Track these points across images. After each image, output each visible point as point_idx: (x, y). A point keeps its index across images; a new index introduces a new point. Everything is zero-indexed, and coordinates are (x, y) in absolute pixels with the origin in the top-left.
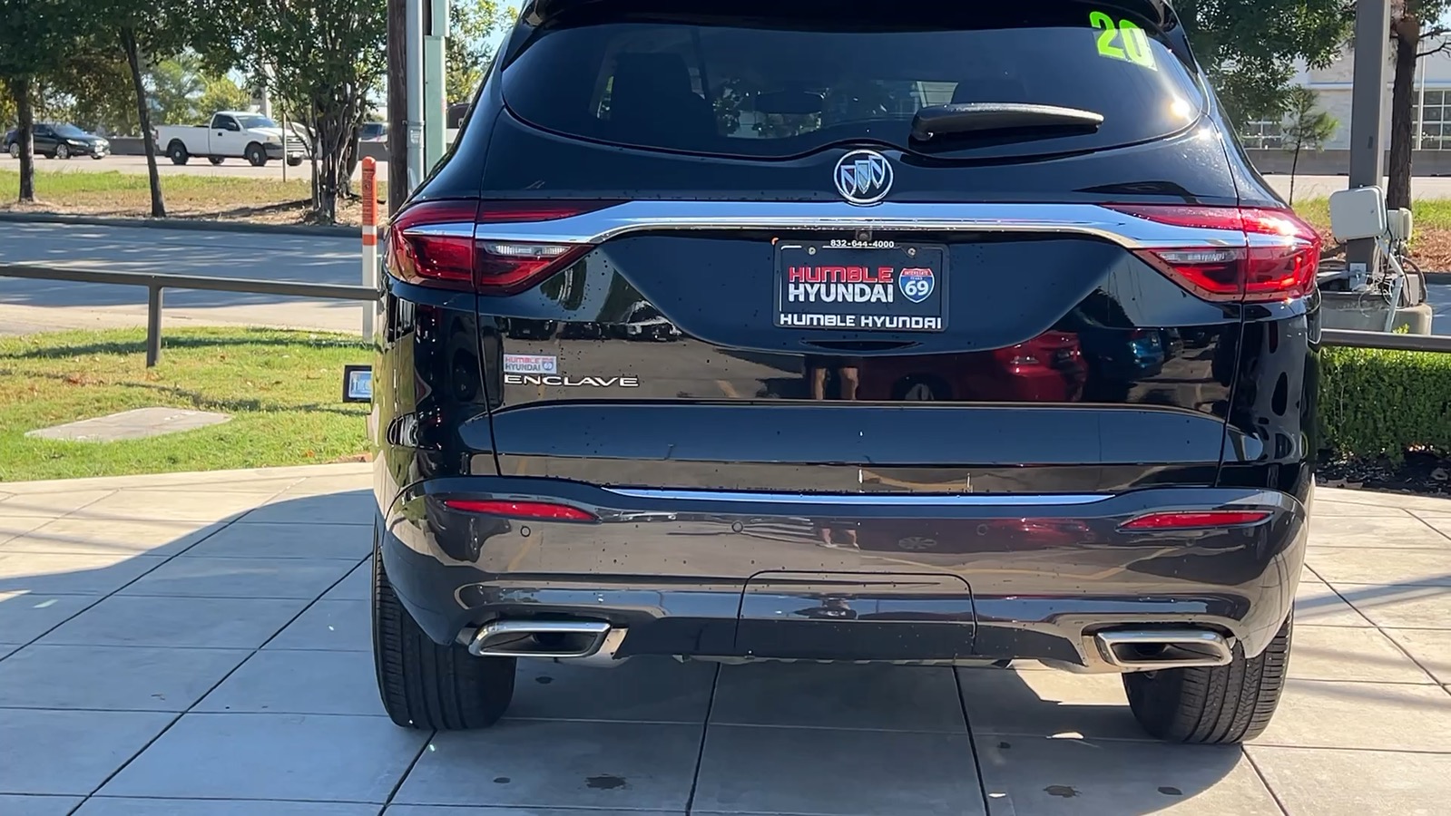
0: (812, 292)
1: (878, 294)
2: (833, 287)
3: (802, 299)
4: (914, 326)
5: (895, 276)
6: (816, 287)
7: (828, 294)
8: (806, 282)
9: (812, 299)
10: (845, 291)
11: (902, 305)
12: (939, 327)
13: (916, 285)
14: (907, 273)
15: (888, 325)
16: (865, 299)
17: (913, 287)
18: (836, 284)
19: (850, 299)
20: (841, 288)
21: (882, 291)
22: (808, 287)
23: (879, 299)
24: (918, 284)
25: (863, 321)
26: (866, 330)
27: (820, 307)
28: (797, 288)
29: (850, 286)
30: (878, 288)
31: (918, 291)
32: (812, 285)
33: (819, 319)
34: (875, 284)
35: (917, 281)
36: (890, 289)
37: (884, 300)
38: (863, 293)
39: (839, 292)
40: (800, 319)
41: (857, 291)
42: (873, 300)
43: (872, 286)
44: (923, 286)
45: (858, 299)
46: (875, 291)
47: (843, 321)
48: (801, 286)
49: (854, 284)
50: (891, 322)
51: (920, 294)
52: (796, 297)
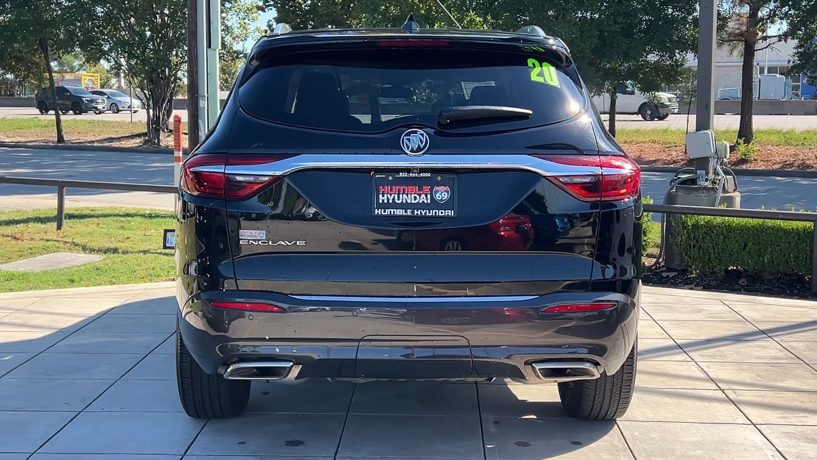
0: (391, 198)
1: (423, 199)
2: (401, 196)
3: (386, 201)
4: (440, 214)
5: (431, 190)
6: (393, 195)
7: (399, 200)
8: (388, 193)
9: (391, 201)
10: (407, 198)
11: (434, 204)
12: (453, 215)
13: (441, 194)
14: (437, 189)
15: (428, 214)
16: (417, 201)
17: (440, 196)
18: (402, 194)
19: (409, 202)
20: (405, 196)
21: (425, 197)
22: (389, 196)
23: (423, 202)
24: (442, 194)
25: (416, 212)
26: (417, 217)
27: (395, 206)
28: (383, 196)
29: (409, 195)
30: (423, 196)
31: (442, 197)
32: (391, 195)
33: (394, 212)
34: (421, 194)
35: (442, 193)
36: (429, 196)
37: (426, 202)
38: (415, 198)
39: (404, 198)
40: (385, 212)
41: (413, 197)
42: (421, 202)
43: (420, 195)
44: (444, 195)
45: (413, 201)
46: (422, 197)
47: (406, 212)
48: (385, 195)
49: (411, 194)
50: (429, 213)
51: (443, 199)
52: (383, 200)
